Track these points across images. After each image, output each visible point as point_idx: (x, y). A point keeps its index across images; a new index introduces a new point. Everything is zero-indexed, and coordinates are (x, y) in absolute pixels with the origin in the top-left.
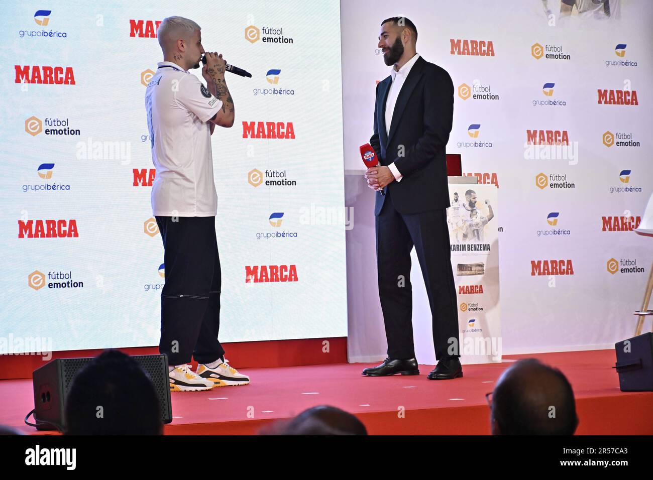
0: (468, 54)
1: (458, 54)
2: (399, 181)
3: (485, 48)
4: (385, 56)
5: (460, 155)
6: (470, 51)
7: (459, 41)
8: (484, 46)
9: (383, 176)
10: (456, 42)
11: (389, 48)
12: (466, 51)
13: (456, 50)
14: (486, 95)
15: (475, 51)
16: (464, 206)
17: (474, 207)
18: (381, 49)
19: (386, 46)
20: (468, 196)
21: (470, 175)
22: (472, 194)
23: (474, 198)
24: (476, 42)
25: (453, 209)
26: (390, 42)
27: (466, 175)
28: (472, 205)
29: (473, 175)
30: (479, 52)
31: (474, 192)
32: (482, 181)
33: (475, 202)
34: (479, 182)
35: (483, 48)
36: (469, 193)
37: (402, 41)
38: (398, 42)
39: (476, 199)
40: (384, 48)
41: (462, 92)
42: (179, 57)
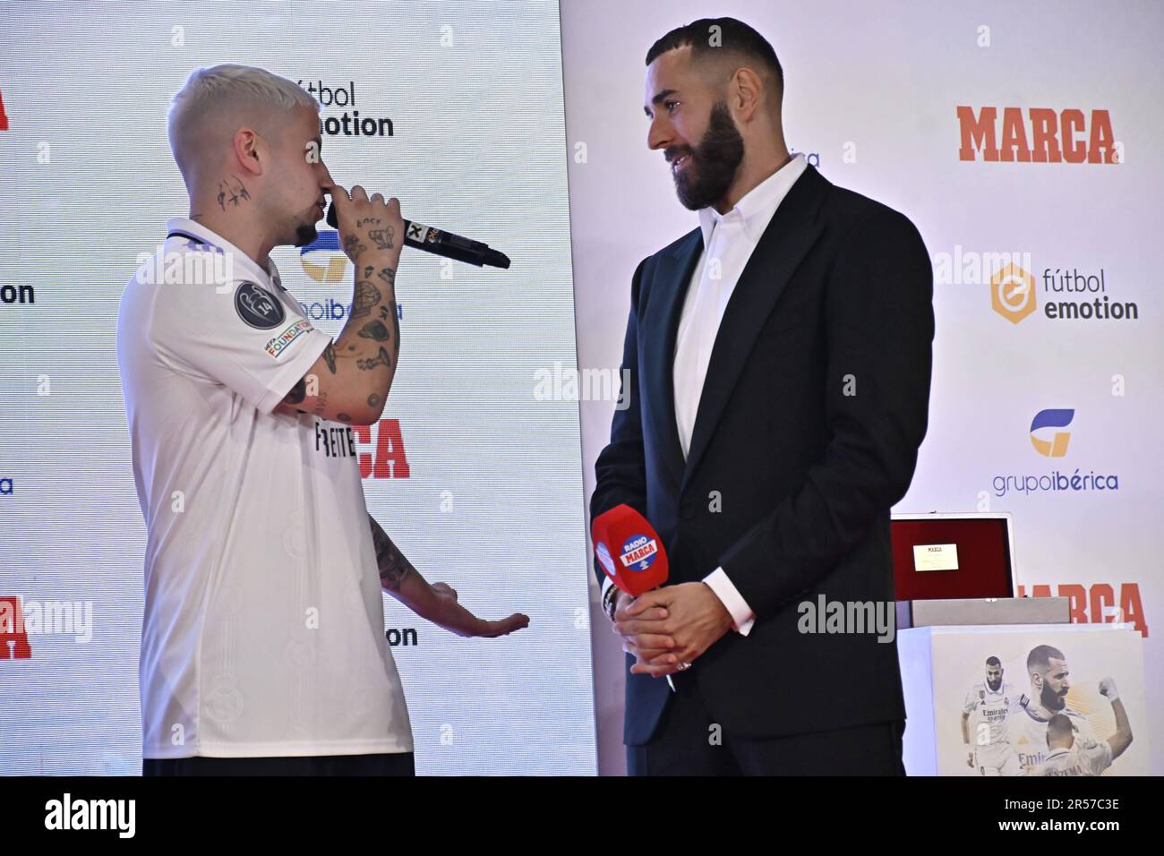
0: (1024, 156)
1: (987, 159)
2: (745, 630)
3: (1083, 136)
4: (681, 179)
5: (1005, 520)
6: (1031, 147)
7: (989, 113)
8: (1080, 127)
9: (694, 621)
10: (977, 118)
11: (687, 149)
12: (1015, 148)
13: (979, 148)
14: (1092, 302)
15: (1046, 148)
16: (1025, 706)
17: (1062, 706)
18: (661, 151)
19: (678, 143)
20: (1036, 668)
21: (1042, 591)
22: (1051, 659)
23: (1061, 676)
24: (1049, 114)
25: (985, 719)
26: (692, 126)
27: (1029, 592)
28: (1053, 698)
29: (1055, 592)
30: (1061, 148)
31: (1057, 654)
32: (1088, 612)
33: (1065, 690)
34: (1077, 616)
35: (1077, 136)
36: (1040, 656)
37: (734, 117)
38: (720, 120)
39: (1067, 678)
40: (674, 152)
41: (1005, 297)
42: (238, 194)
